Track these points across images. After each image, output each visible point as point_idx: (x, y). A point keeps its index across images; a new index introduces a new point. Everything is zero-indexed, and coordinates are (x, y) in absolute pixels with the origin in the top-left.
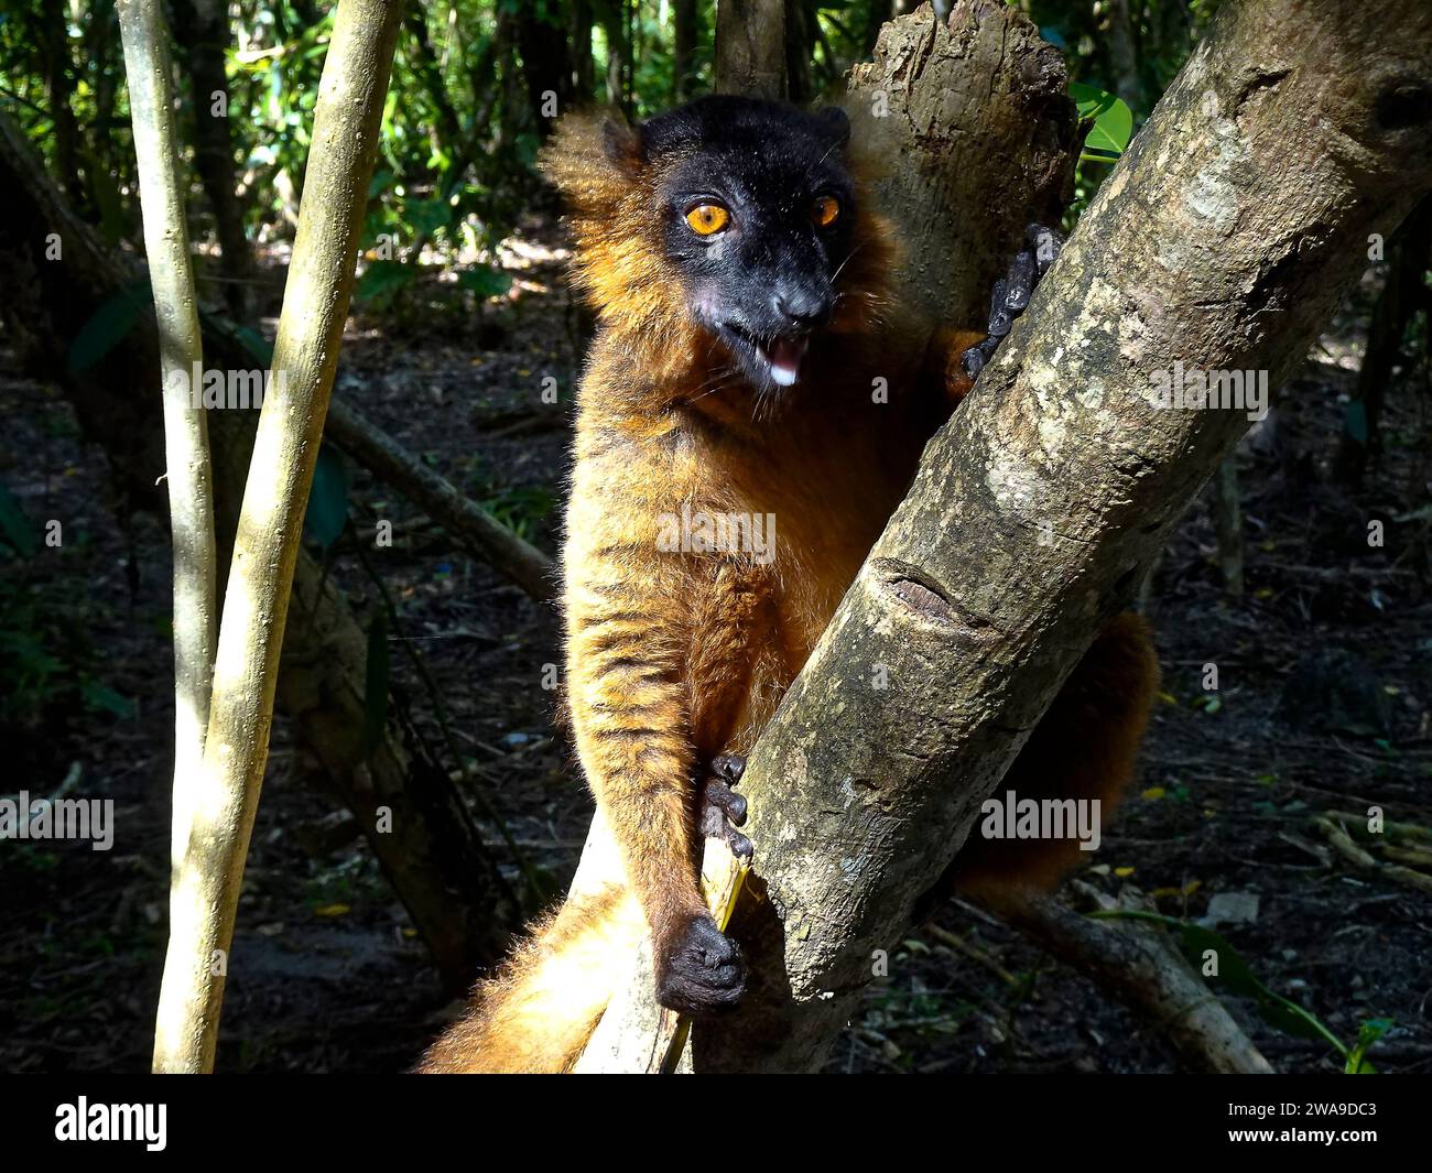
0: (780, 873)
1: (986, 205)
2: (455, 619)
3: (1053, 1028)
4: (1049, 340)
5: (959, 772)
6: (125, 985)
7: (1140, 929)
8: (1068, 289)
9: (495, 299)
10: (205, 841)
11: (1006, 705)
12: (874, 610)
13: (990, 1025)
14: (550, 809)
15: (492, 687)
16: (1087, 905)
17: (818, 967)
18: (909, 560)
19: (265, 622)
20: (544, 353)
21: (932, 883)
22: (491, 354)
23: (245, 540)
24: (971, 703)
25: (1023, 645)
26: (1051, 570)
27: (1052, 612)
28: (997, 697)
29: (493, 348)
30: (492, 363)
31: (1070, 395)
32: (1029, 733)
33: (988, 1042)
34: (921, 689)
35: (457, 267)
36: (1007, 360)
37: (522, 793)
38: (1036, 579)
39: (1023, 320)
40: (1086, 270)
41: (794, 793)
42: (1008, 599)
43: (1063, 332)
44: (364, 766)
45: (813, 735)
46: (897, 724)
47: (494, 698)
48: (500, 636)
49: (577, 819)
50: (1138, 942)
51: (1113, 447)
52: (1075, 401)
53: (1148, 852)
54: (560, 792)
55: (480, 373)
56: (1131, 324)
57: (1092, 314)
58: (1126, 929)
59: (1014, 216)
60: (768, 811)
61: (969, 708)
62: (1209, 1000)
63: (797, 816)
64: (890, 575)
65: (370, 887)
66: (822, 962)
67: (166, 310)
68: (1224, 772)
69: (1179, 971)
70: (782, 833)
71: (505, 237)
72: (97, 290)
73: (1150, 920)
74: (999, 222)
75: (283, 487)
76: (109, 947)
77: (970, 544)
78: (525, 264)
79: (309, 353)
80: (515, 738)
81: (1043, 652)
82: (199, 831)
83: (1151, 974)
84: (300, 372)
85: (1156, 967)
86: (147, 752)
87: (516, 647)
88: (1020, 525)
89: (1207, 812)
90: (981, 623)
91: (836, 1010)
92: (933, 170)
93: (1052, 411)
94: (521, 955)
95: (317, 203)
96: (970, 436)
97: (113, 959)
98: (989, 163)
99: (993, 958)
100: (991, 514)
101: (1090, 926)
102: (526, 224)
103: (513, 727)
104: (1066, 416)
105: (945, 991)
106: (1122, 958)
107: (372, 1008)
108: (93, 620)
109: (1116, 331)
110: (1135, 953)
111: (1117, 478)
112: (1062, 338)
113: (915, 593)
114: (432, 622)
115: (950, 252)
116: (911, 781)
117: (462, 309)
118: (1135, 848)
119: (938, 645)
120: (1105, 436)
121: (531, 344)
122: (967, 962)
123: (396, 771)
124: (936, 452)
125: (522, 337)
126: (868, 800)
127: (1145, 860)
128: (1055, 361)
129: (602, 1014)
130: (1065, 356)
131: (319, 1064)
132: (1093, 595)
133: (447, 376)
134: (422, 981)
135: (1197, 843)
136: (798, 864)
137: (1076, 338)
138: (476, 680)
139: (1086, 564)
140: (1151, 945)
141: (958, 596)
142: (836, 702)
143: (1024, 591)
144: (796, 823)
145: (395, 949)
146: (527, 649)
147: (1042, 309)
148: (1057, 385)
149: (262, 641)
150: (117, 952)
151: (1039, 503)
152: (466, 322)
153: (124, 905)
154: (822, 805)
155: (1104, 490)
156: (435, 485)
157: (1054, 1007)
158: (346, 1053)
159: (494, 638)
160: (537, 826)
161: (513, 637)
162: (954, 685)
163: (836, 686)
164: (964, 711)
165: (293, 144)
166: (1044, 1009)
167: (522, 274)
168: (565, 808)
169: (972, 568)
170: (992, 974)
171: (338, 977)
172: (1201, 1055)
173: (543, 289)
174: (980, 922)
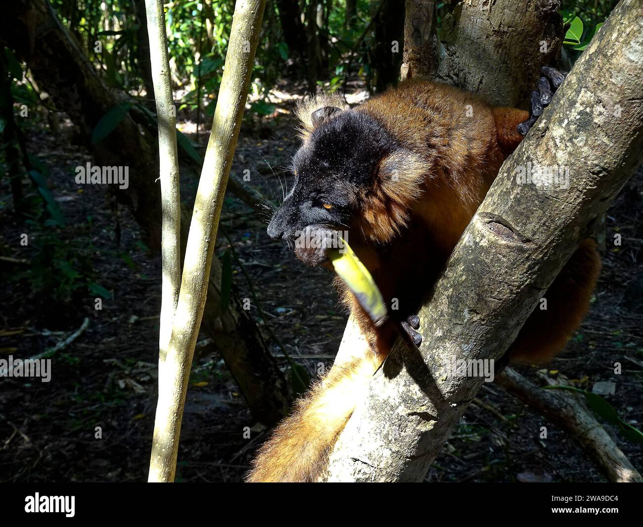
0: (435, 351)
1: (523, 61)
2: (252, 257)
3: (523, 440)
4: (561, 116)
5: (515, 307)
6: (110, 415)
7: (566, 394)
8: (570, 93)
9: (267, 116)
10: (179, 336)
11: (537, 277)
12: (479, 235)
13: (495, 438)
14: (296, 341)
15: (269, 287)
16: (543, 383)
17: (450, 392)
18: (496, 213)
19: (207, 240)
20: (289, 140)
21: (500, 357)
22: (265, 141)
23: (199, 205)
24: (522, 276)
25: (546, 250)
26: (560, 217)
27: (560, 236)
28: (534, 273)
29: (266, 138)
30: (266, 145)
31: (570, 140)
32: (546, 290)
33: (495, 446)
34: (500, 270)
35: (250, 102)
36: (542, 125)
37: (284, 334)
38: (553, 221)
39: (549, 107)
40: (579, 85)
41: (442, 315)
42: (540, 230)
43: (568, 112)
44: (219, 319)
45: (451, 290)
46: (489, 285)
47: (270, 292)
48: (272, 265)
49: (308, 346)
50: (566, 400)
51: (589, 163)
52: (573, 143)
53: (565, 363)
54: (301, 334)
55: (261, 149)
56: (599, 108)
57: (581, 104)
58: (560, 394)
59: (535, 66)
60: (430, 323)
61: (521, 278)
62: (598, 426)
63: (443, 326)
64: (487, 220)
65: (217, 374)
66: (452, 390)
67: (161, 106)
68: (598, 329)
69: (584, 413)
70: (436, 333)
71: (271, 89)
72: (105, 106)
73: (571, 390)
74: (528, 69)
75: (216, 181)
76: (103, 399)
77: (524, 206)
78: (280, 101)
79: (228, 123)
80: (280, 310)
81: (555, 254)
82: (176, 331)
83: (572, 414)
84: (225, 131)
85: (574, 411)
86: (118, 314)
87: (279, 270)
88: (546, 198)
89: (591, 347)
90: (528, 241)
91: (457, 412)
92: (500, 45)
93: (562, 147)
94: (316, 388)
95: (234, 57)
96: (524, 159)
97: (105, 404)
98: (525, 43)
99: (495, 409)
100: (534, 193)
101: (544, 392)
102: (280, 83)
103: (280, 305)
104: (568, 149)
105: (474, 423)
106: (559, 406)
107: (220, 427)
108: (92, 256)
109: (592, 112)
110: (564, 404)
111: (590, 177)
112: (567, 115)
113: (498, 228)
114: (242, 258)
115: (507, 82)
116: (494, 310)
117: (252, 121)
118: (558, 362)
119: (508, 250)
120: (585, 158)
121: (283, 136)
122: (484, 411)
123: (232, 321)
124: (509, 166)
125: (279, 133)
126: (475, 319)
127: (563, 367)
128: (564, 125)
129: (352, 414)
130: (568, 123)
131: (197, 450)
132: (577, 229)
133: (246, 150)
134: (242, 415)
135: (587, 360)
136: (443, 347)
137: (574, 115)
138: (263, 284)
139: (575, 215)
140: (571, 401)
141: (518, 229)
142: (461, 276)
143: (547, 226)
144: (442, 329)
145: (230, 401)
146: (284, 271)
147: (558, 102)
148: (565, 136)
149: (205, 249)
150: (107, 401)
151: (555, 188)
152: (254, 127)
153: (109, 380)
154: (454, 321)
155: (585, 182)
156: (253, 194)
157: (524, 431)
158: (209, 445)
159: (270, 266)
160: (290, 348)
161: (278, 266)
162: (515, 268)
163: (462, 268)
164: (519, 279)
165: (177, 46)
166: (519, 432)
167: (278, 105)
168: (302, 341)
169: (524, 216)
170: (495, 416)
171: (204, 413)
172: (594, 450)
173: (288, 112)
174: (489, 393)
